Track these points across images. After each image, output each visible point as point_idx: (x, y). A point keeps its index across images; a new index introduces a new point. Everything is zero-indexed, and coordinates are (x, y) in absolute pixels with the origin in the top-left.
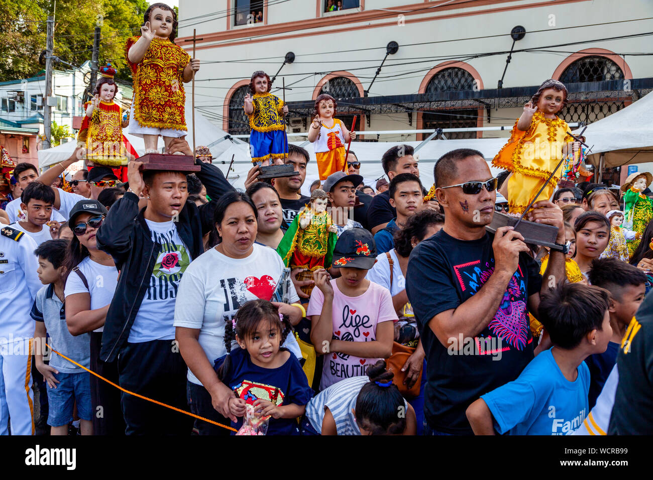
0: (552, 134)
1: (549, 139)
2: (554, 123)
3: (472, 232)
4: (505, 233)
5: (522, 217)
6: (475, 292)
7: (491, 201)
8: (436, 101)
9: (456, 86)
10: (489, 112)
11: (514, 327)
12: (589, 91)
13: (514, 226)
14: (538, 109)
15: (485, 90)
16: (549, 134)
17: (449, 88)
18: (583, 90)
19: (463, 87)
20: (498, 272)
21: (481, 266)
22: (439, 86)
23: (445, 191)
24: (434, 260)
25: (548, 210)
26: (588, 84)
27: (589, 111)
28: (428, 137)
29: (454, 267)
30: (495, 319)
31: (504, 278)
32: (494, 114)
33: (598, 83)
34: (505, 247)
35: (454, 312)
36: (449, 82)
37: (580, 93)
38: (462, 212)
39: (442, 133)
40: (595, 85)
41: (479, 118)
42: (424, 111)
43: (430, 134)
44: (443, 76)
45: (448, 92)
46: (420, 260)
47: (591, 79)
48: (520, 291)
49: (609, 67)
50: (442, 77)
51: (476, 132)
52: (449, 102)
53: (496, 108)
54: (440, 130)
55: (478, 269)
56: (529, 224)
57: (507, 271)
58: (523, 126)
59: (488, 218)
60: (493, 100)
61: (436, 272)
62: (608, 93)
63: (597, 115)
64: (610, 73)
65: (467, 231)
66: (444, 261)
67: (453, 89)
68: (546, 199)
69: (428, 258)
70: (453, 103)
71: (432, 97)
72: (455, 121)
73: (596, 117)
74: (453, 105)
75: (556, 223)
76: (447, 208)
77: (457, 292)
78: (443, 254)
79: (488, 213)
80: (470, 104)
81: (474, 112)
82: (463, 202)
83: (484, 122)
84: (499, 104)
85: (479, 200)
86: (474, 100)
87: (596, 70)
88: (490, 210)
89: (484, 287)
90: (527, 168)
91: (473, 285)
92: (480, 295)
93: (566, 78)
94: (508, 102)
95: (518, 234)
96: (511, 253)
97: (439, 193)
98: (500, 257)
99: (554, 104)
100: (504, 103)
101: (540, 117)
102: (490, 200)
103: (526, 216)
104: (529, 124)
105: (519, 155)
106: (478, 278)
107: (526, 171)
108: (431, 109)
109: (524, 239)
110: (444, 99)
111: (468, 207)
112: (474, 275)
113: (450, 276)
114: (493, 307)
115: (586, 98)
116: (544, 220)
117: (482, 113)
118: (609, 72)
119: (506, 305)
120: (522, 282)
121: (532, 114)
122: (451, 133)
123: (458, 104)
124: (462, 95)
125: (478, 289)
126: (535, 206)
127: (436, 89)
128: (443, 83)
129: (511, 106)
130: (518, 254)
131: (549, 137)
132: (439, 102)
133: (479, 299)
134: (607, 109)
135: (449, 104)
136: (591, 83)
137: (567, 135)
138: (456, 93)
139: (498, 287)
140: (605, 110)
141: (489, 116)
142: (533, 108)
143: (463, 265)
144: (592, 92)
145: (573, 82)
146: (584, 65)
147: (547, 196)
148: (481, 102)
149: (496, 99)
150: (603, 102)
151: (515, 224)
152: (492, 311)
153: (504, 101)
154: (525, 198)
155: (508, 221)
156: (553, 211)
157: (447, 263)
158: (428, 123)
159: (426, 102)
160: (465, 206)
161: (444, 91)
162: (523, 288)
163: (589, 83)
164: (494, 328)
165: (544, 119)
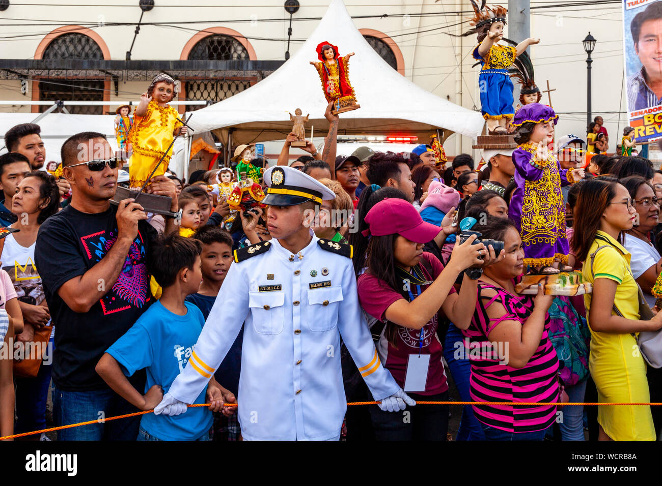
0: (164, 120)
1: (161, 124)
2: (166, 110)
3: (98, 205)
4: (127, 205)
5: (141, 190)
6: (100, 259)
7: (114, 177)
8: (55, 69)
9: (79, 53)
10: (116, 84)
11: (134, 288)
12: (216, 69)
13: (135, 198)
14: (153, 98)
15: (112, 61)
16: (161, 120)
17: (71, 55)
18: (211, 68)
19: (87, 55)
20: (120, 239)
21: (106, 236)
22: (60, 52)
23: (72, 169)
24: (62, 233)
25: (163, 183)
26: (216, 63)
27: (219, 89)
28: (46, 109)
29: (82, 238)
30: (118, 282)
31: (125, 244)
32: (122, 87)
33: (225, 61)
34: (126, 217)
35: (81, 278)
36: (71, 48)
37: (209, 70)
38: (88, 187)
39: (63, 106)
40: (222, 64)
41: (105, 91)
42: (41, 79)
43: (49, 106)
44: (64, 41)
45: (69, 59)
46: (49, 234)
47: (219, 58)
48: (141, 255)
49: (235, 46)
50: (62, 42)
51: (102, 106)
52: (71, 71)
53: (124, 80)
54: (61, 103)
55: (103, 238)
56: (148, 196)
57: (128, 238)
58: (140, 113)
59: (112, 192)
60: (121, 72)
61: (65, 244)
62: (235, 73)
63: (225, 93)
64: (236, 53)
65: (93, 205)
66: (72, 233)
67: (76, 57)
68: (162, 174)
69: (57, 232)
70: (76, 72)
71: (51, 64)
72: (78, 93)
73: (225, 95)
74: (76, 75)
75: (170, 194)
76: (75, 184)
77: (84, 260)
78: (71, 228)
79: (112, 187)
80: (96, 75)
81: (101, 84)
82: (89, 178)
83: (111, 96)
84: (127, 77)
85: (103, 176)
86: (100, 70)
87: (223, 49)
88: (113, 185)
89: (108, 254)
90: (143, 149)
91: (99, 253)
92: (105, 261)
93: (196, 55)
94: (137, 75)
95: (138, 205)
96: (131, 222)
97: (66, 171)
98: (122, 226)
99: (165, 95)
100: (133, 75)
101: (155, 105)
102: (113, 175)
103: (145, 189)
104: (146, 111)
105: (137, 137)
106: (103, 246)
107: (142, 151)
108: (50, 78)
109: (143, 209)
110: (65, 67)
111: (93, 182)
112: (100, 244)
113: (78, 246)
114: (116, 271)
115: (215, 76)
116: (160, 192)
117: (109, 85)
118: (235, 51)
119: (128, 269)
120: (143, 248)
121: (148, 103)
122: (73, 107)
123: (81, 74)
124: (86, 65)
125: (103, 256)
126: (152, 180)
127: (55, 55)
128: (63, 49)
129: (140, 80)
130: (137, 222)
131: (161, 122)
132: (60, 71)
133: (103, 265)
134: (235, 87)
135: (71, 73)
136: (219, 61)
137: (177, 120)
138: (79, 61)
139: (121, 252)
140: (233, 88)
141: (117, 89)
142: (149, 97)
143: (90, 236)
144: (220, 70)
145: (202, 59)
146: (212, 42)
147: (162, 172)
148: (107, 73)
149: (124, 71)
150: (230, 80)
151: (136, 196)
152: (115, 274)
153: (133, 73)
154: (144, 174)
155: (130, 194)
156: (168, 184)
157: (74, 235)
158: (46, 93)
159: (44, 69)
160: (90, 181)
161: (65, 58)
162: (143, 253)
163: (217, 61)
164: (117, 289)
165: (157, 107)
